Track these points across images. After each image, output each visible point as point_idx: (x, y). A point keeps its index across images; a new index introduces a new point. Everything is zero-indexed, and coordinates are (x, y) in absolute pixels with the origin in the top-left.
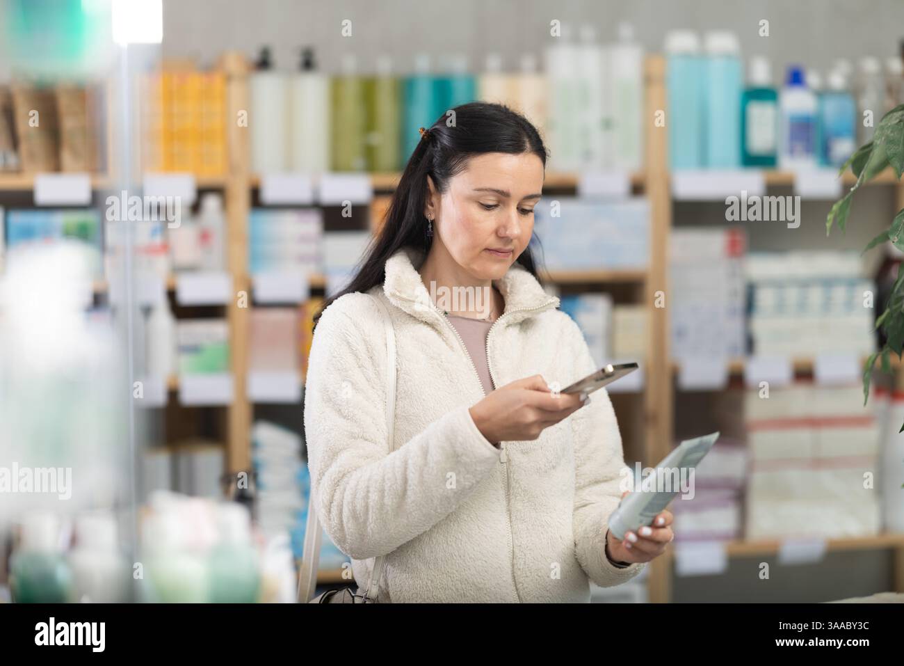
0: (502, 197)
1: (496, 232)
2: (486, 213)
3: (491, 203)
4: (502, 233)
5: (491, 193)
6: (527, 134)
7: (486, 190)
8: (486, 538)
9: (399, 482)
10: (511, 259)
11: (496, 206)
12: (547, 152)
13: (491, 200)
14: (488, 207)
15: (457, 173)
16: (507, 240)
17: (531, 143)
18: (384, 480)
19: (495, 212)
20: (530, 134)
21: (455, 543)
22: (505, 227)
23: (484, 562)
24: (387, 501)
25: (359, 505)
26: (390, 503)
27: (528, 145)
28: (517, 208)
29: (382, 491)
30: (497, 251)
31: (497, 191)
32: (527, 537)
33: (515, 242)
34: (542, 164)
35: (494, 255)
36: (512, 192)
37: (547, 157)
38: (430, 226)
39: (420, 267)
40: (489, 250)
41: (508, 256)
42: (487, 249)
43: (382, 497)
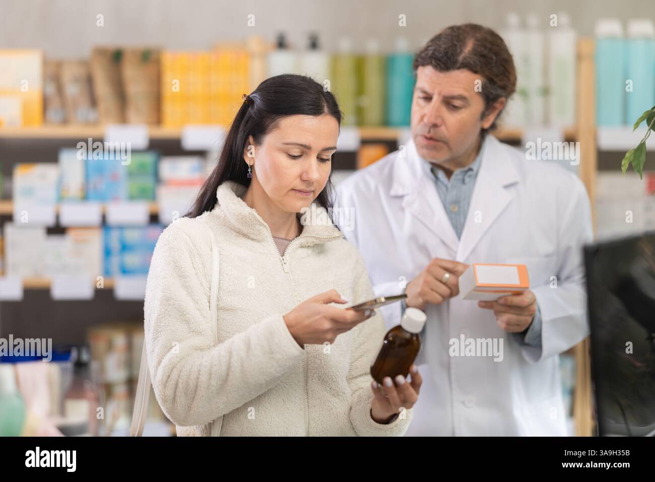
0: (305, 150)
1: (301, 176)
2: (293, 162)
3: (296, 154)
4: (305, 177)
5: (296, 146)
6: (326, 99)
7: (293, 144)
8: (288, 410)
9: (224, 368)
10: (312, 197)
11: (300, 156)
12: (342, 115)
13: (296, 152)
14: (294, 157)
15: (271, 130)
16: (308, 182)
17: (329, 108)
18: (211, 367)
19: (300, 160)
20: (328, 100)
21: (265, 412)
22: (307, 172)
23: (285, 429)
24: (213, 382)
25: (192, 383)
26: (215, 385)
27: (326, 109)
28: (317, 158)
29: (210, 374)
30: (300, 191)
31: (301, 145)
32: (320, 411)
33: (315, 184)
34: (338, 125)
35: (299, 194)
36: (313, 146)
37: (341, 118)
38: (249, 170)
39: (242, 195)
40: (295, 190)
41: (309, 195)
42: (293, 189)
43: (210, 379)
